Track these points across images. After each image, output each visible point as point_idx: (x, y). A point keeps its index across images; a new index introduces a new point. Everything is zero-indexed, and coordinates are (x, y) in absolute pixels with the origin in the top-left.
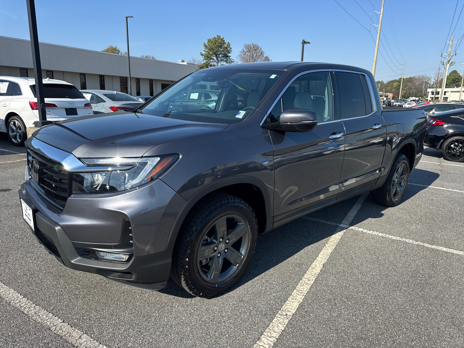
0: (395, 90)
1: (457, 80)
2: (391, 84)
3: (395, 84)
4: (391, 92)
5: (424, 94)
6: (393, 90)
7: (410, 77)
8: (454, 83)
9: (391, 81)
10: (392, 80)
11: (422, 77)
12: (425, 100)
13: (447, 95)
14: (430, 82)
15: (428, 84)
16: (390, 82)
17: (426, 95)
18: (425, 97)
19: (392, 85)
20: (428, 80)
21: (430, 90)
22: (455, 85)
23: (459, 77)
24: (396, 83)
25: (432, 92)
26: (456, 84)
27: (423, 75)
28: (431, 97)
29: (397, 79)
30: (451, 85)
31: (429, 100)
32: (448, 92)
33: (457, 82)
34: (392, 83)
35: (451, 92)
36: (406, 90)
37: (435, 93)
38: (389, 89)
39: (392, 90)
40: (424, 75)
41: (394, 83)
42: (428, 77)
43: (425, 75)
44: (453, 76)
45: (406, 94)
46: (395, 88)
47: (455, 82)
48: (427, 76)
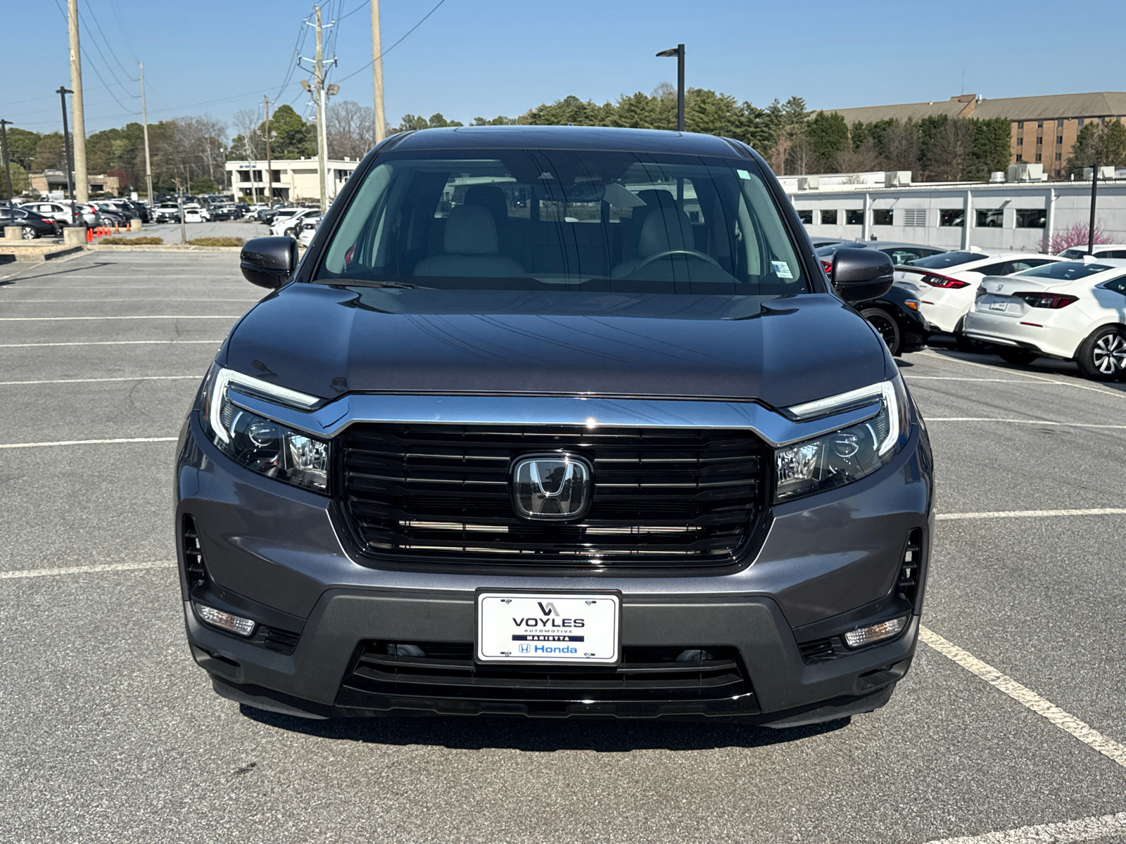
0: (121, 164)
1: (299, 136)
2: (102, 145)
3: (118, 145)
4: (108, 171)
5: (214, 177)
6: (115, 164)
7: (161, 123)
8: (291, 143)
9: (101, 132)
10: (103, 130)
11: (197, 122)
12: (224, 199)
13: (285, 181)
14: (222, 140)
15: (219, 147)
16: (96, 135)
17: (226, 181)
18: (220, 187)
19: (106, 146)
20: (217, 132)
21: (232, 166)
22: (297, 150)
23: (300, 126)
24: (118, 142)
25: (240, 172)
26: (298, 148)
27: (200, 117)
28: (241, 189)
29: (119, 128)
30: (286, 152)
31: (239, 198)
32: (285, 172)
33: (300, 141)
34: (104, 139)
35: (295, 171)
36: (159, 165)
37: (252, 175)
38: (99, 161)
39: (112, 164)
40: (204, 118)
41: (113, 142)
42: (217, 124)
43: (206, 116)
44: (285, 123)
45: (161, 179)
46: (120, 157)
47: (294, 141)
48: (213, 120)
